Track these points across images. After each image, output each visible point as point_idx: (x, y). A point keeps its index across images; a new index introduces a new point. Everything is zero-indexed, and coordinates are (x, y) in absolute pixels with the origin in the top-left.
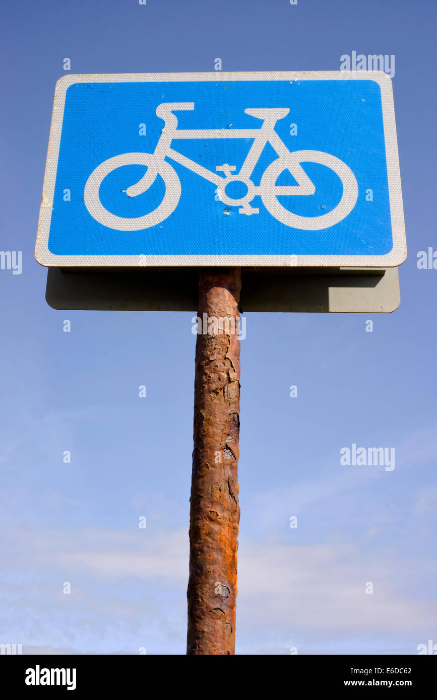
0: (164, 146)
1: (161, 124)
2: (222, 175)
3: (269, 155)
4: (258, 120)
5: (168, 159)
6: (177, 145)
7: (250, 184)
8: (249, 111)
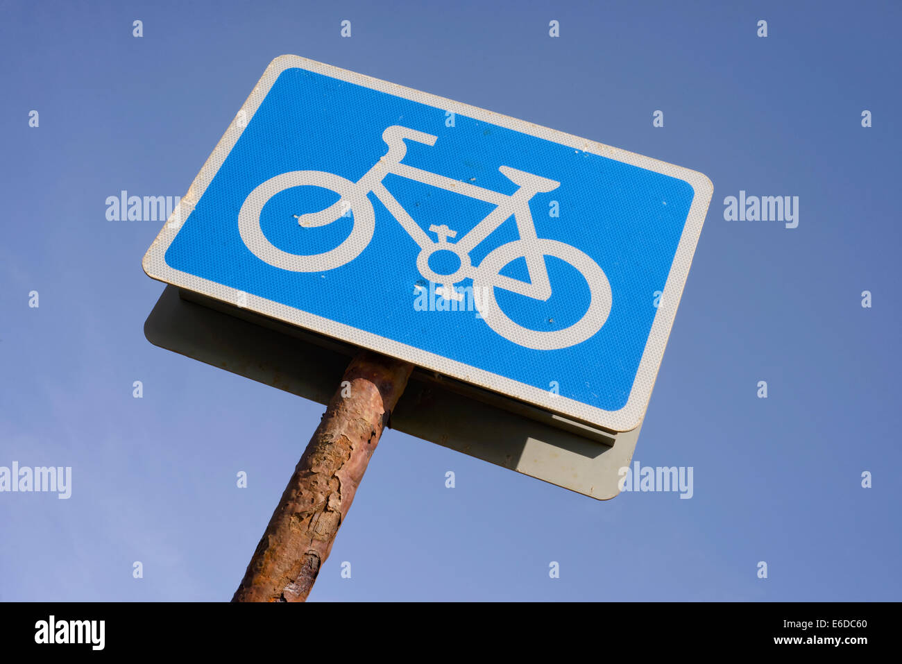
0: (373, 179)
1: (383, 149)
2: (434, 237)
3: (508, 232)
4: (513, 184)
5: (371, 196)
6: (392, 182)
7: (465, 261)
8: (505, 170)
